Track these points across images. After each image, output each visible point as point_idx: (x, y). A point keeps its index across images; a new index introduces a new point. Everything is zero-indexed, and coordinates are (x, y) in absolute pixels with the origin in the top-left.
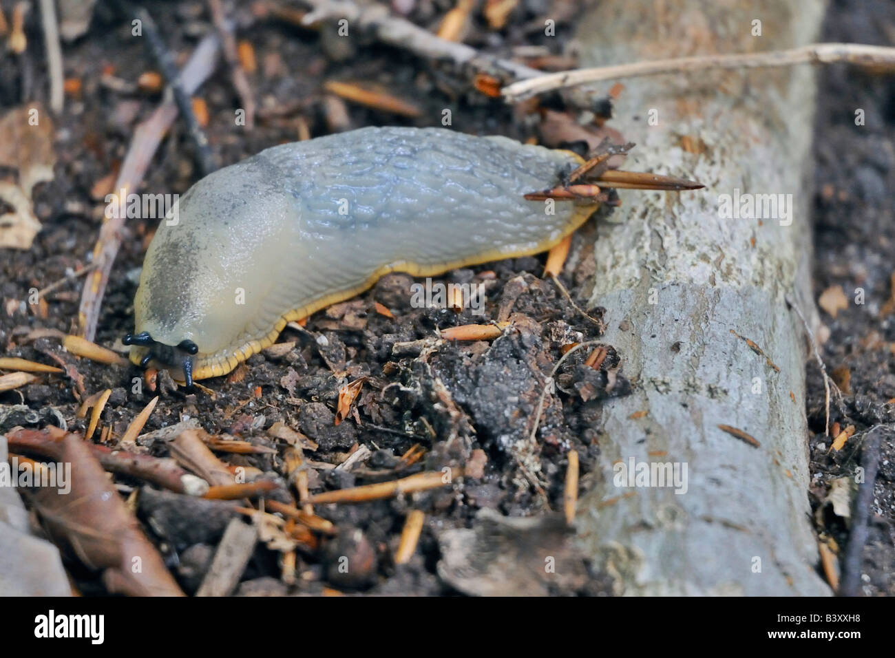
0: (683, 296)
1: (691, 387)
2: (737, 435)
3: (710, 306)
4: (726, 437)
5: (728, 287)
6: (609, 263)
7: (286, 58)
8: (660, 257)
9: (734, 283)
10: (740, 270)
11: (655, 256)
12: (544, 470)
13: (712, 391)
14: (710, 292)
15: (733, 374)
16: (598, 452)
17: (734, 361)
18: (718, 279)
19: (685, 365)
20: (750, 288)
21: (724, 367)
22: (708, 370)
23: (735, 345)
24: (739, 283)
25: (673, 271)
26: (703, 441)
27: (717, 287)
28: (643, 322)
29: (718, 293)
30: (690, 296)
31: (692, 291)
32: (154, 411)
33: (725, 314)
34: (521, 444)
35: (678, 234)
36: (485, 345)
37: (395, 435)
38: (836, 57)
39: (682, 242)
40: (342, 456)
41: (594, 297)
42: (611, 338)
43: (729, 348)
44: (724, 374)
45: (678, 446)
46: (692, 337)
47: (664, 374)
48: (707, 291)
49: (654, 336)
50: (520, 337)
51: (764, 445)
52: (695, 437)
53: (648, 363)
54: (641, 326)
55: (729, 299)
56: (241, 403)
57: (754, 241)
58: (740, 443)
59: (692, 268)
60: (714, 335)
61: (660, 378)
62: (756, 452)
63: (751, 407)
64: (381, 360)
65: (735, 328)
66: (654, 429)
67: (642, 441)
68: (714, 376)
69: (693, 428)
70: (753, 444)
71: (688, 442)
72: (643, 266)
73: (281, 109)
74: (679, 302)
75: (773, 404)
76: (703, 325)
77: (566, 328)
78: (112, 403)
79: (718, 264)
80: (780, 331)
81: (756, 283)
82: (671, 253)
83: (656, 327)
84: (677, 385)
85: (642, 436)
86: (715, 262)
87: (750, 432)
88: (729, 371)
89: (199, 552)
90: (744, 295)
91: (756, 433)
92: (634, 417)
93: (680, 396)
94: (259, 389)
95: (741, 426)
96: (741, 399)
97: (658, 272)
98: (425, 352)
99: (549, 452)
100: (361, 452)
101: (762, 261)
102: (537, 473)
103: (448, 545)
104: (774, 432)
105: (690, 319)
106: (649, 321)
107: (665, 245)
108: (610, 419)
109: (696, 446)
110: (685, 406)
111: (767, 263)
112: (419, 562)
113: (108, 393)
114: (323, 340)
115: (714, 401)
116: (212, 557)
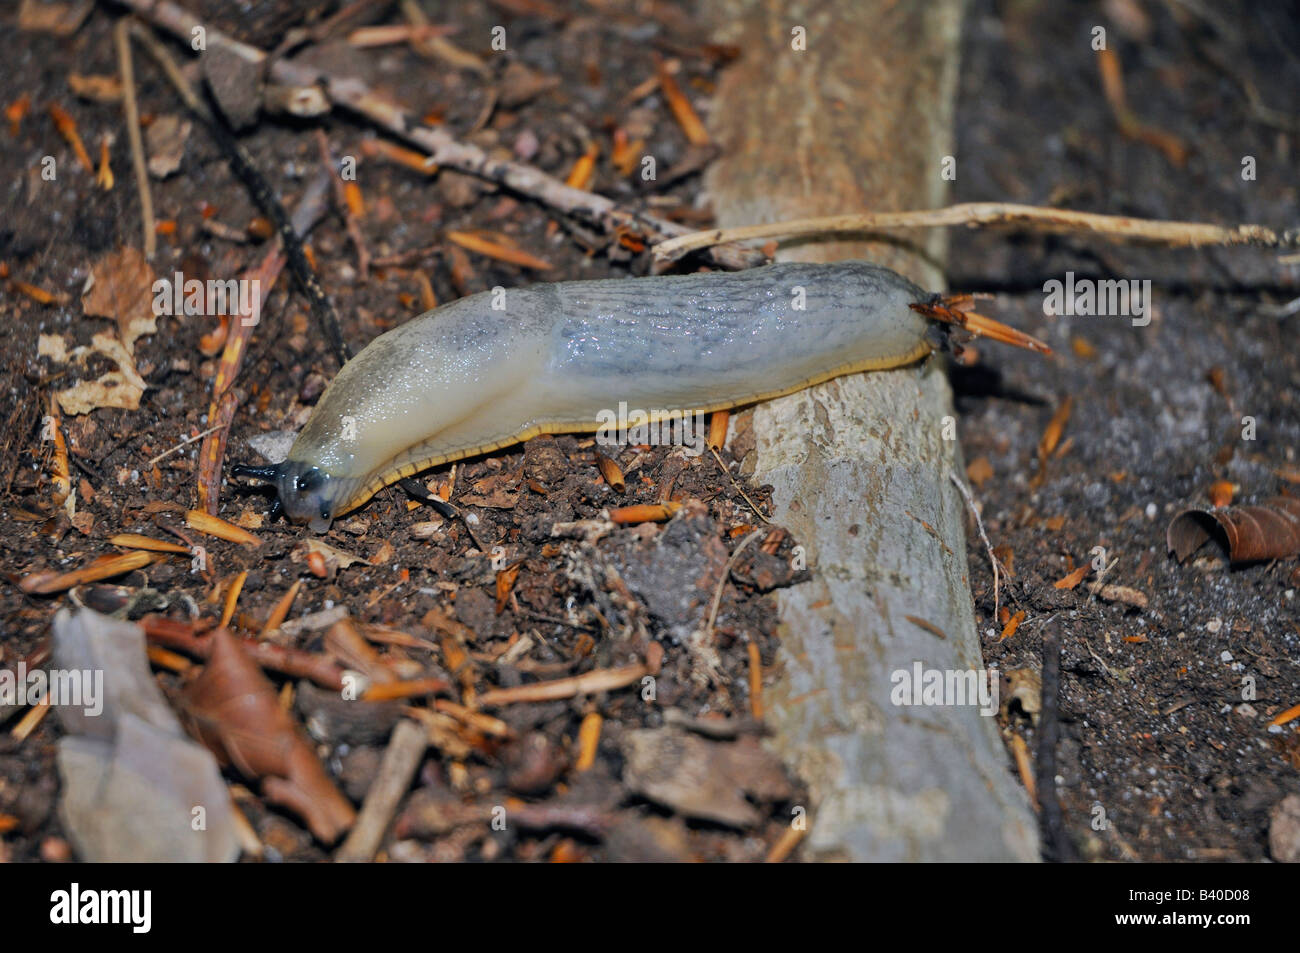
0: (854, 474)
1: (872, 576)
2: (925, 627)
3: (884, 486)
4: (913, 628)
5: (900, 464)
6: (771, 436)
7: (398, 202)
8: (827, 430)
9: (904, 460)
10: (908, 445)
11: (820, 430)
12: (723, 664)
13: (895, 579)
14: (882, 470)
15: (914, 559)
16: (779, 644)
17: (912, 546)
18: (889, 454)
19: (865, 550)
20: (918, 465)
21: (902, 552)
22: (888, 556)
23: (911, 528)
24: (909, 460)
25: (842, 447)
26: (891, 633)
27: (888, 464)
28: (815, 502)
29: (889, 470)
30: (862, 475)
31: (864, 469)
32: (295, 598)
33: (899, 494)
34: (697, 636)
35: (843, 406)
36: (653, 527)
37: (557, 623)
38: (994, 217)
39: (849, 414)
40: (502, 647)
41: (757, 473)
42: (780, 519)
43: (906, 531)
44: (904, 560)
45: (866, 640)
46: (869, 520)
47: (843, 561)
48: (879, 470)
49: (829, 518)
50: (694, 519)
51: (948, 636)
52: (882, 629)
53: (825, 548)
54: (814, 507)
55: (901, 478)
56: (388, 587)
57: (917, 414)
58: (928, 636)
59: (861, 444)
60: (890, 518)
61: (840, 565)
62: (943, 644)
63: (933, 595)
64: (538, 543)
65: (909, 509)
66: (838, 620)
67: (826, 634)
68: (894, 562)
69: (879, 619)
70: (939, 635)
71: (876, 635)
72: (808, 440)
73: (398, 259)
74: (851, 480)
75: (951, 590)
76: (878, 506)
77: (734, 508)
78: (249, 588)
79: (885, 439)
80: (947, 510)
81: (924, 458)
82: (837, 429)
83: (830, 508)
84: (858, 571)
85: (826, 627)
86: (883, 437)
87: (935, 623)
88: (909, 557)
89: (363, 757)
90: (915, 472)
91: (940, 623)
92: (815, 605)
93: (863, 585)
94: (405, 572)
95: (927, 616)
96: (923, 587)
97: (827, 448)
98: (593, 536)
99: (727, 643)
100: (523, 644)
101: (926, 434)
102: (716, 668)
103: (632, 747)
104: (954, 623)
105: (865, 500)
106: (821, 501)
107: (831, 418)
108: (789, 608)
109: (885, 640)
110: (869, 595)
111: (930, 436)
112: (603, 768)
113: (243, 577)
114: (473, 519)
115: (898, 589)
116: (379, 763)
